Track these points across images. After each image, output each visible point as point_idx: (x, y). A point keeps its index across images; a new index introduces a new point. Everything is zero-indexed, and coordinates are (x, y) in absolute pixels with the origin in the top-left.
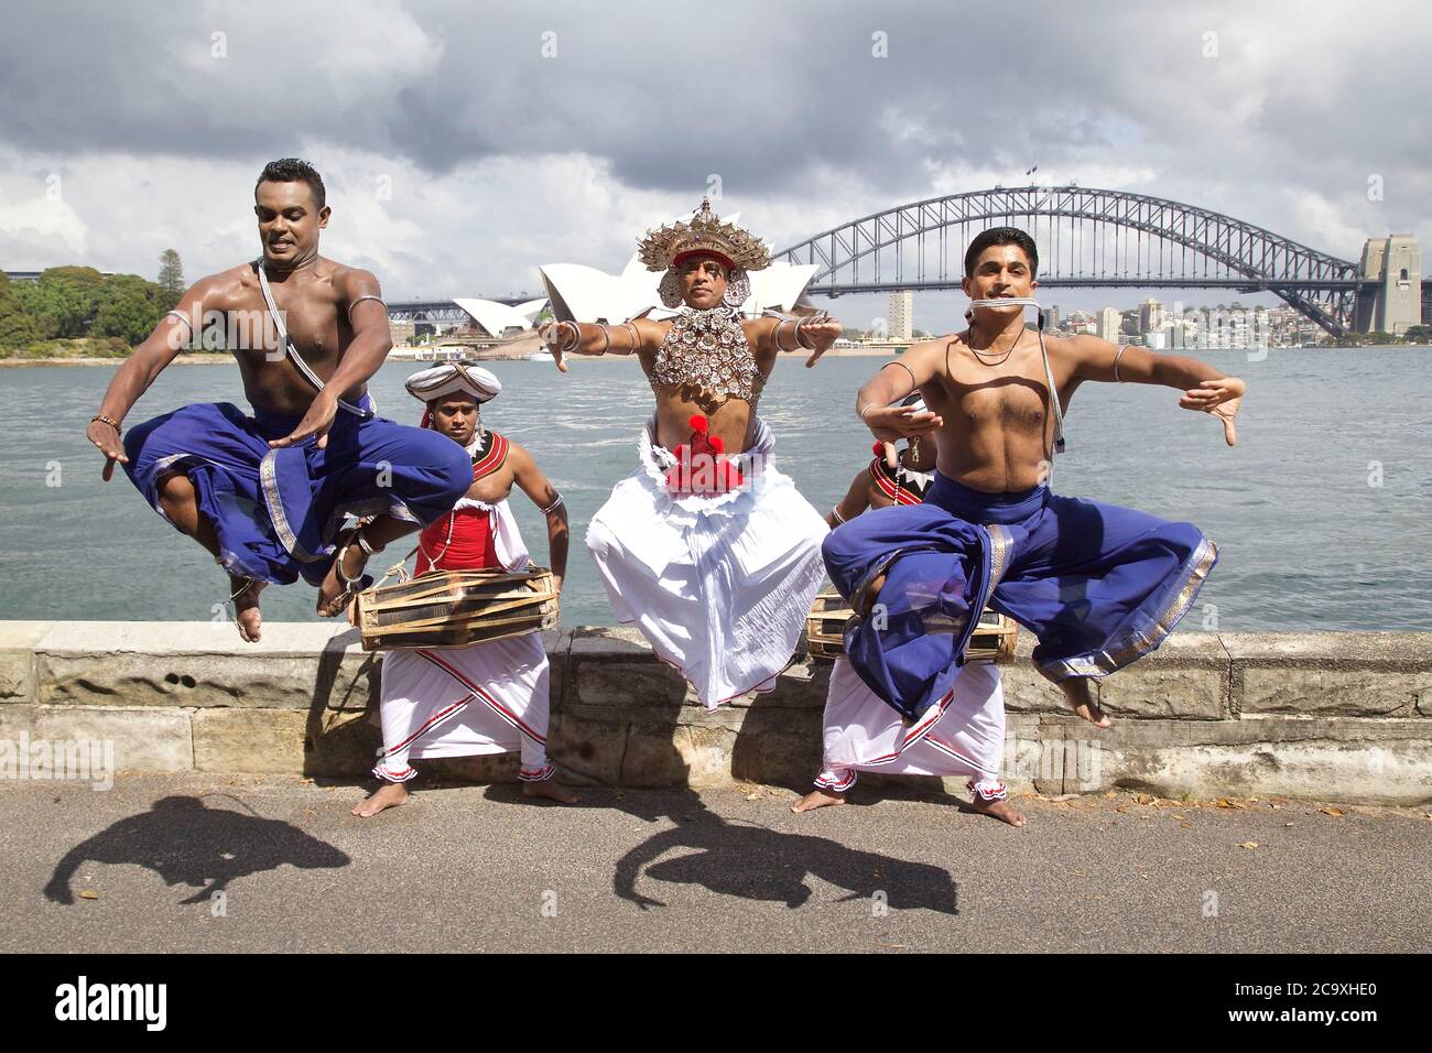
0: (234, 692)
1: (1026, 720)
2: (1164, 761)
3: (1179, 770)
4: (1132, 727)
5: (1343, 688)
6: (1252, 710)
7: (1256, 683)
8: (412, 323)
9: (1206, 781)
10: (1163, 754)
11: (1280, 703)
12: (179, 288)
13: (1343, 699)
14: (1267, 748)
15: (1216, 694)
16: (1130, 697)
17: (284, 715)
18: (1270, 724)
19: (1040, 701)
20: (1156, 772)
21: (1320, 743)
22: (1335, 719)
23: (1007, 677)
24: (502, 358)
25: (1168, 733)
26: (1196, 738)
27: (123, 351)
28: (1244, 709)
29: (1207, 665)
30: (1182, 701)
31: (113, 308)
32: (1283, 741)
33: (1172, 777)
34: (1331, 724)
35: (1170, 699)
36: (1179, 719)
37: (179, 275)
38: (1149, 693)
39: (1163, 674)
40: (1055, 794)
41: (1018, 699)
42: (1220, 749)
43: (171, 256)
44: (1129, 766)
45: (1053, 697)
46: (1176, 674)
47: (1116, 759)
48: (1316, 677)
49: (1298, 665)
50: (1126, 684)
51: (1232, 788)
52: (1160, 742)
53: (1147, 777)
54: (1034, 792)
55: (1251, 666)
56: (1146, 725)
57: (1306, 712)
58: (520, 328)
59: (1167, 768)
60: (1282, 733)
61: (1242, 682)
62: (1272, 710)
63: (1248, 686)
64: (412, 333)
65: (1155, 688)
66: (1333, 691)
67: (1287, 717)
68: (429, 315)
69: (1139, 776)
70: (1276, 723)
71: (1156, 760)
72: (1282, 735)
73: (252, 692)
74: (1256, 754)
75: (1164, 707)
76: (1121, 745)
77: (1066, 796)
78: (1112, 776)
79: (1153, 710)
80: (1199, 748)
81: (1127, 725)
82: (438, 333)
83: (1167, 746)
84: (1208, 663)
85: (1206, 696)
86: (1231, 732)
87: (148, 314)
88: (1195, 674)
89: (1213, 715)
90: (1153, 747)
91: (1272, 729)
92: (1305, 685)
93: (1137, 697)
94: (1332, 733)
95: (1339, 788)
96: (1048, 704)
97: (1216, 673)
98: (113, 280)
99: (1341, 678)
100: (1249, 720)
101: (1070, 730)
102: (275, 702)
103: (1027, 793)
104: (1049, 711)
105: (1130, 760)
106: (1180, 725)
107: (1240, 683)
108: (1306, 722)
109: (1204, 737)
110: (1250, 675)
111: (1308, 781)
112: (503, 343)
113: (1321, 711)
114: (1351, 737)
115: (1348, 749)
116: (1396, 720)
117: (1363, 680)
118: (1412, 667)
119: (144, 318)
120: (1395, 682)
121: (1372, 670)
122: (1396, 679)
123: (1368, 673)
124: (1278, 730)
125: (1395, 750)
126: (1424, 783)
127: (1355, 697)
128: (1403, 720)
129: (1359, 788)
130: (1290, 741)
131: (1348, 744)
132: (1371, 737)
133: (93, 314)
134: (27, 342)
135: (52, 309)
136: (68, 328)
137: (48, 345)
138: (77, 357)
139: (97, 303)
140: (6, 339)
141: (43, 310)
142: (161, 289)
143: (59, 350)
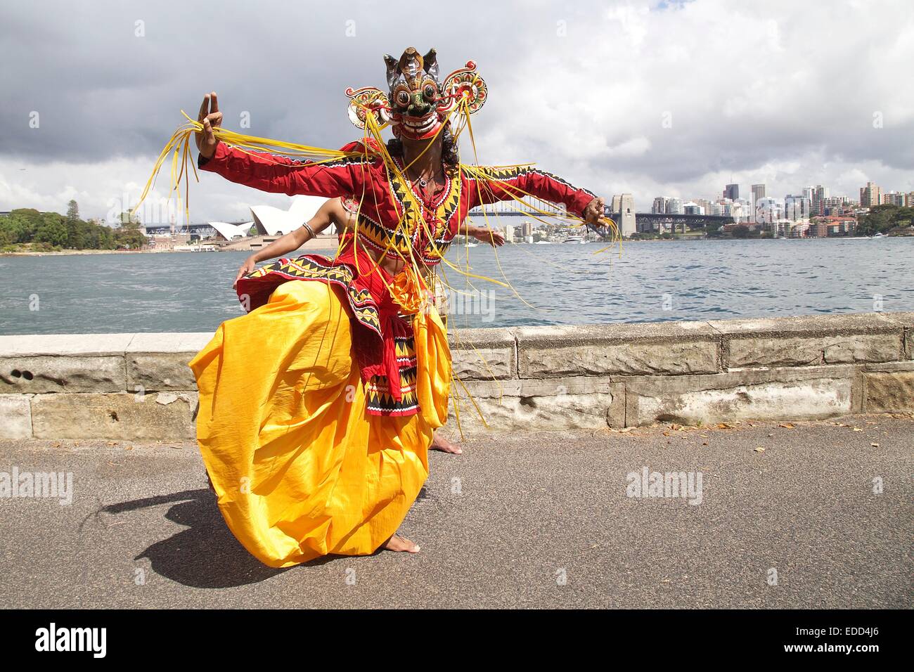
0: (60, 382)
1: (602, 380)
2: (685, 402)
3: (694, 407)
4: (665, 381)
5: (785, 349)
6: (735, 366)
7: (737, 348)
9: (710, 413)
10: (684, 397)
11: (751, 361)
12: (77, 219)
13: (785, 356)
14: (743, 389)
15: (714, 356)
16: (665, 361)
17: (96, 397)
18: (745, 374)
19: (610, 367)
20: (681, 409)
21: (773, 384)
22: (780, 369)
23: (589, 352)
24: (233, 250)
25: (687, 383)
26: (703, 386)
27: (50, 249)
28: (730, 366)
29: (709, 338)
30: (695, 363)
31: (45, 229)
32: (752, 385)
33: (691, 411)
34: (779, 372)
35: (688, 361)
36: (693, 374)
37: (77, 212)
38: (676, 358)
39: (684, 346)
40: (620, 427)
41: (597, 366)
42: (716, 392)
43: (73, 203)
44: (665, 406)
45: (618, 364)
46: (691, 345)
47: (656, 402)
48: (770, 343)
49: (760, 336)
50: (662, 353)
51: (725, 416)
52: (682, 389)
53: (677, 413)
54: (608, 428)
55: (734, 338)
56: (674, 379)
57: (765, 365)
58: (241, 236)
59: (688, 405)
60: (751, 380)
61: (729, 349)
62: (746, 365)
63: (732, 351)
64: (189, 239)
65: (679, 355)
66: (780, 351)
67: (754, 369)
68: (198, 231)
69: (672, 412)
70: (749, 373)
71: (680, 401)
72: (752, 380)
73: (72, 381)
74: (738, 394)
75: (685, 367)
76: (659, 393)
77: (629, 428)
78: (655, 413)
79: (678, 369)
80: (705, 392)
81: (663, 380)
82: (202, 239)
83: (686, 392)
84: (709, 337)
85: (709, 359)
86: (724, 381)
87: (61, 231)
88: (702, 344)
89: (713, 370)
90: (678, 393)
91: (746, 377)
92: (764, 348)
93: (669, 362)
94: (779, 378)
95: (785, 411)
96: (615, 369)
97: (714, 344)
99: (783, 343)
100: (733, 373)
101: (629, 386)
102: (90, 388)
103: (603, 428)
104: (615, 374)
105: (666, 403)
106: (694, 378)
107: (727, 349)
108: (765, 372)
109: (707, 385)
110: (733, 342)
111: (767, 409)
112: (233, 243)
113: (773, 364)
114: (790, 379)
115: (788, 387)
116: (813, 367)
117: (795, 344)
118: (821, 334)
119: (60, 233)
120: (812, 344)
121: (800, 337)
122: (813, 342)
123: (798, 339)
124: (749, 377)
125: (813, 385)
126: (830, 404)
127: (792, 354)
128: (816, 367)
129: (796, 410)
130: (756, 384)
131: (788, 384)
132: (800, 378)
133: (35, 231)
134: (3, 245)
135: (15, 229)
136: (22, 238)
137: (13, 246)
138: (28, 251)
139: (37, 226)
141: (10, 230)
142: (68, 219)
143: (18, 248)
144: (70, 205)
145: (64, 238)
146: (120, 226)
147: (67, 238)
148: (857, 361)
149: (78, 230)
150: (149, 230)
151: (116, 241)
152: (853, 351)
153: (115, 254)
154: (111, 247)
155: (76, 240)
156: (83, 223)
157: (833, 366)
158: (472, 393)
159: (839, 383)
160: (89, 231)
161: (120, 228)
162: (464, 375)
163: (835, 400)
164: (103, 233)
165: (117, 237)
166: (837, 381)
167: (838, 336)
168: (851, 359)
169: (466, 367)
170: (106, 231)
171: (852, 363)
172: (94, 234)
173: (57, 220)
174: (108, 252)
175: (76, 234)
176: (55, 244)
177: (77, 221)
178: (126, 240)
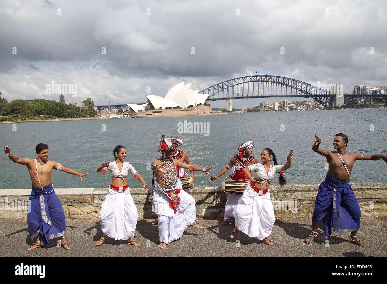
2: (203, 211)
3: (206, 213)
7: (219, 196)
8: (117, 109)
9: (211, 215)
12: (64, 103)
14: (222, 208)
18: (223, 204)
24: (138, 117)
27: (51, 118)
28: (217, 201)
29: (211, 193)
31: (49, 108)
37: (64, 100)
42: (213, 209)
43: (62, 96)
58: (142, 110)
64: (118, 112)
68: (121, 107)
82: (123, 112)
87: (57, 109)
98: (48, 102)
112: (138, 114)
133: (44, 110)
134: (29, 116)
135: (35, 109)
136: (38, 113)
137: (34, 117)
138: (40, 119)
139: (45, 107)
140: (24, 116)
141: (33, 109)
142: (60, 103)
143: (36, 118)
144: (60, 97)
145: (58, 113)
146: (84, 106)
149: (64, 109)
150: (98, 108)
151: (82, 114)
153: (82, 120)
154: (80, 116)
155: (63, 113)
156: (67, 105)
158: (140, 207)
160: (70, 109)
161: (84, 107)
162: (138, 202)
164: (76, 110)
165: (83, 112)
169: (138, 200)
170: (78, 109)
172: (72, 110)
173: (54, 104)
174: (79, 119)
175: (63, 111)
176: (54, 115)
177: (64, 104)
178: (87, 113)
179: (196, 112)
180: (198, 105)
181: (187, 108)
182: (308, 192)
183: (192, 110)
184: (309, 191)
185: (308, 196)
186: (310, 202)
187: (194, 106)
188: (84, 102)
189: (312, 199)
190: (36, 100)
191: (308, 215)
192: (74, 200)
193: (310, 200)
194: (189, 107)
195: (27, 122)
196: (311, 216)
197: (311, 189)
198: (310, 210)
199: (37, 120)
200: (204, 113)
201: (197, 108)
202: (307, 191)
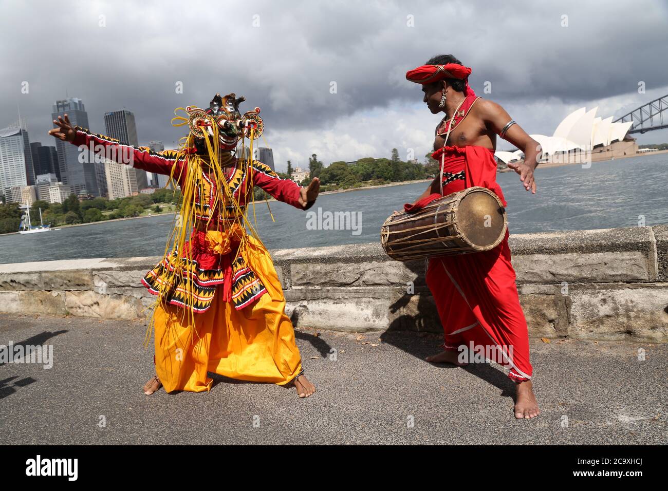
5: (330, 272)
6: (296, 285)
7: (295, 271)
11: (306, 281)
12: (398, 160)
13: (330, 278)
14: (305, 303)
18: (304, 291)
21: (325, 300)
22: (329, 288)
27: (382, 183)
28: (293, 284)
31: (378, 169)
32: (311, 299)
34: (328, 291)
43: (395, 150)
48: (318, 267)
49: (311, 261)
55: (293, 263)
57: (317, 285)
62: (303, 284)
63: (292, 273)
66: (326, 274)
67: (310, 288)
70: (307, 290)
72: (310, 297)
74: (300, 306)
86: (290, 296)
91: (305, 293)
92: (314, 271)
94: (329, 295)
95: (331, 323)
97: (280, 267)
98: (379, 161)
99: (328, 267)
100: (296, 289)
107: (289, 271)
108: (318, 290)
110: (293, 266)
111: (320, 320)
113: (324, 284)
114: (337, 297)
115: (336, 303)
116: (355, 288)
117: (338, 268)
118: (359, 260)
119: (389, 171)
120: (350, 268)
121: (342, 262)
122: (351, 267)
123: (340, 264)
124: (308, 294)
125: (357, 303)
126: (366, 320)
127: (334, 277)
128: (358, 288)
129: (340, 323)
130: (314, 299)
131: (337, 301)
132: (346, 297)
133: (373, 172)
134: (354, 183)
135: (361, 172)
136: (366, 177)
137: (360, 183)
138: (369, 186)
139: (374, 168)
140: (347, 183)
141: (358, 173)
142: (392, 161)
143: (363, 184)
144: (393, 152)
145: (391, 175)
146: (428, 162)
147: (393, 175)
148: (392, 284)
149: (400, 168)
151: (426, 173)
152: (387, 274)
153: (426, 182)
154: (422, 177)
155: (399, 175)
156: (403, 163)
157: (372, 288)
159: (378, 302)
160: (407, 168)
161: (428, 164)
163: (370, 317)
164: (417, 168)
165: (426, 170)
166: (377, 300)
167: (374, 262)
168: (385, 282)
170: (418, 166)
171: (388, 285)
172: (411, 169)
173: (386, 163)
174: (421, 181)
175: (399, 171)
176: (386, 179)
177: (399, 162)
178: (432, 172)
179: (609, 154)
180: (613, 142)
181: (592, 149)
182: (537, 257)
183: (601, 151)
184: (541, 251)
185: (537, 269)
186: (544, 288)
187: (605, 145)
188: (427, 156)
189: (550, 277)
190: (361, 160)
191: (542, 329)
192: (69, 281)
193: (546, 282)
194: (595, 147)
195: (351, 191)
196: (551, 336)
197: (547, 246)
198: (543, 316)
199: (363, 188)
200: (625, 154)
201: (611, 148)
202: (532, 253)
